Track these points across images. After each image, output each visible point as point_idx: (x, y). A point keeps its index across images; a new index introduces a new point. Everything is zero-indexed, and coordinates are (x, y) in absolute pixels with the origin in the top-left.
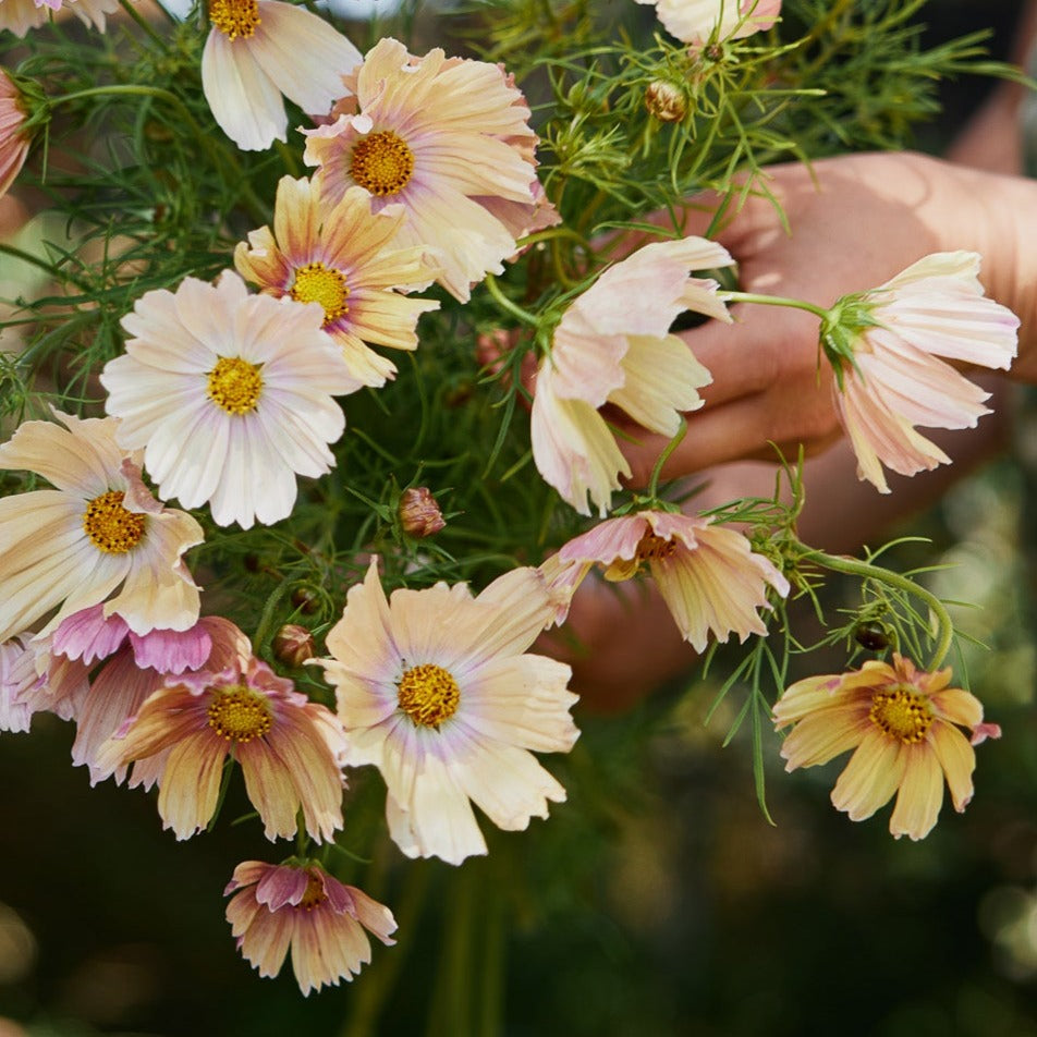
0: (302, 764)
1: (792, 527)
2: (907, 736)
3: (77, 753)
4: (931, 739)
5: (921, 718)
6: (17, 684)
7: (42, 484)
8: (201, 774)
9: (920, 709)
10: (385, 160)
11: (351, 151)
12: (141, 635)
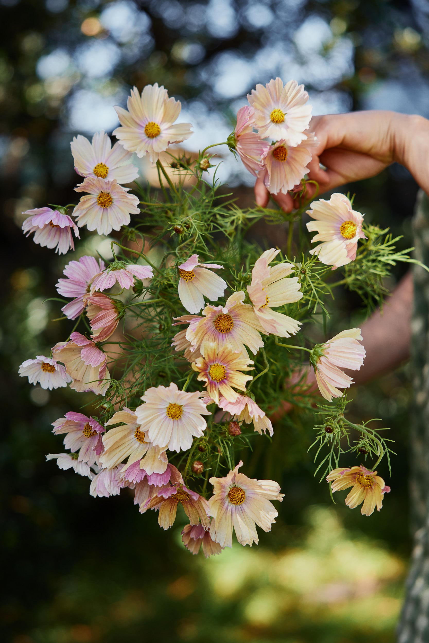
0: (199, 507)
1: (342, 414)
2: (366, 486)
3: (135, 501)
4: (373, 487)
5: (370, 482)
6: (117, 480)
7: (124, 424)
8: (171, 510)
9: (369, 480)
10: (225, 323)
11: (217, 316)
12: (150, 475)
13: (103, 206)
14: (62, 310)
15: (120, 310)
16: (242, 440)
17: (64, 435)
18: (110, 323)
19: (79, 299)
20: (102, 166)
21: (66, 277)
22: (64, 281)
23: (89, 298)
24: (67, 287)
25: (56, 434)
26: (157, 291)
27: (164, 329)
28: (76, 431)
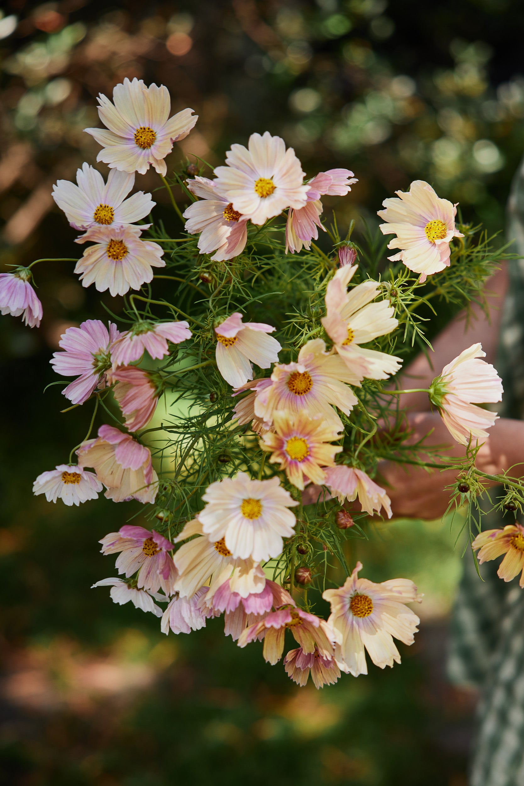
0: (315, 631)
3: (226, 631)
10: (302, 383)
12: (246, 598)
13: (115, 259)
14: (62, 393)
15: (158, 383)
16: (356, 532)
17: (115, 556)
18: (146, 403)
19: (83, 377)
20: (103, 208)
21: (63, 350)
22: (61, 355)
23: (114, 374)
24: (65, 362)
25: (106, 554)
26: (199, 350)
27: (217, 398)
28: (131, 549)
